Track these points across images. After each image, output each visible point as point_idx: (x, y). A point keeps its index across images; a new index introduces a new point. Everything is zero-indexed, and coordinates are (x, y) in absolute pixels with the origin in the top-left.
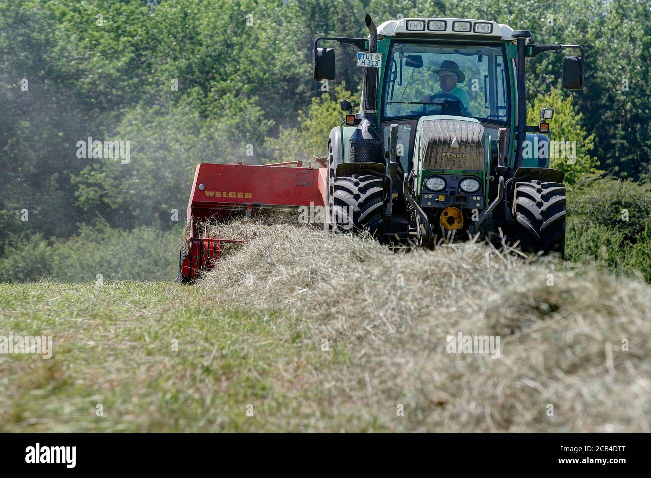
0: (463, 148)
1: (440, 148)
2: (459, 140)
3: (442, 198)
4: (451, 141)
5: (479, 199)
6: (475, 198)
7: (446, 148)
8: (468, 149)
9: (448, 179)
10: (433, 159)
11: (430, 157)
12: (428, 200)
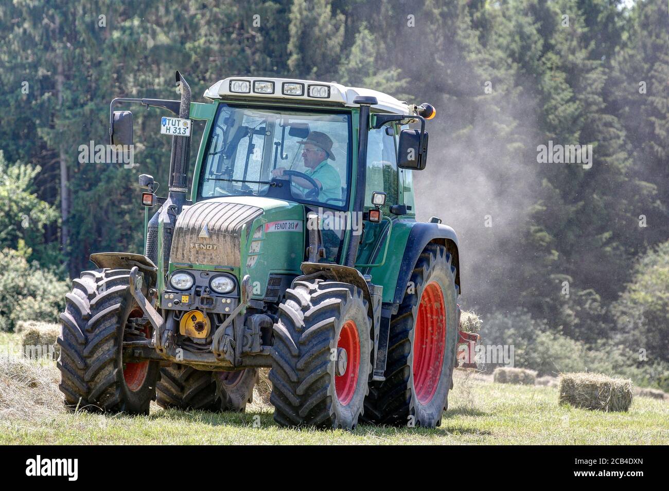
0: (215, 237)
1: (188, 237)
2: (210, 228)
3: (185, 299)
4: (200, 228)
5: (229, 301)
6: (224, 301)
7: (194, 236)
8: (221, 238)
9: (197, 274)
10: (180, 250)
11: (177, 248)
12: (169, 300)
